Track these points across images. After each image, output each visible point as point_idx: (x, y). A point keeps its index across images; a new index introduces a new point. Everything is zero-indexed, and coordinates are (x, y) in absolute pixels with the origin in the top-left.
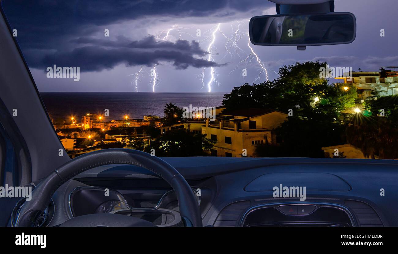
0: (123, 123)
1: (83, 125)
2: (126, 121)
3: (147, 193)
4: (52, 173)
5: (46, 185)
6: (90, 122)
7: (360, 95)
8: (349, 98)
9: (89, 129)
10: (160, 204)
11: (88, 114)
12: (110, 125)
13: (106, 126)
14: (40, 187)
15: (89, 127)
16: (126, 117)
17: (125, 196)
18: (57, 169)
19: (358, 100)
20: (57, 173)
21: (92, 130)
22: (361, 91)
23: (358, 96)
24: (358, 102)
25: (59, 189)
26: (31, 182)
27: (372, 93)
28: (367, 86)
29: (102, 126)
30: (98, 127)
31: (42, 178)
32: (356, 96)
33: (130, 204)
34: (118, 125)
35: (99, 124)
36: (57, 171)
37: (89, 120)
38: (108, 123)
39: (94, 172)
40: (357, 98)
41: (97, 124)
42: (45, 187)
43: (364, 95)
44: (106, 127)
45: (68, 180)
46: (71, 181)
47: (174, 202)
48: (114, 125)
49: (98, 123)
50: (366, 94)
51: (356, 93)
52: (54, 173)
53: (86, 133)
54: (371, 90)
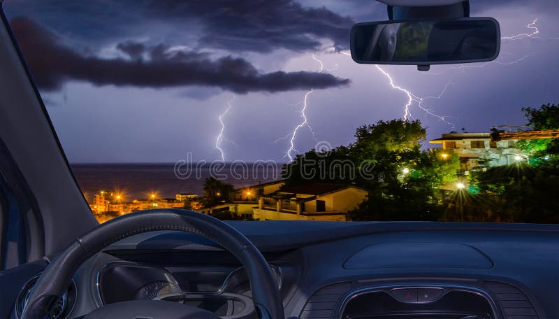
0: (148, 205)
1: (95, 207)
2: (152, 201)
3: (206, 272)
4: (73, 243)
5: (65, 260)
6: (105, 203)
7: (464, 165)
8: (449, 169)
9: (103, 213)
10: (224, 287)
11: (102, 192)
12: (131, 206)
13: (126, 208)
14: (57, 262)
15: (103, 210)
16: (153, 196)
17: (176, 276)
18: (81, 238)
19: (461, 171)
20: (79, 242)
21: (107, 213)
22: (464, 160)
23: (461, 166)
24: (461, 175)
25: (83, 266)
26: (44, 255)
27: (480, 162)
28: (472, 152)
29: (121, 208)
30: (115, 210)
31: (60, 250)
32: (458, 166)
33: (182, 286)
34: (142, 206)
35: (117, 206)
36: (81, 240)
37: (103, 200)
38: (128, 204)
39: (132, 242)
40: (459, 168)
41: (114, 206)
42: (63, 263)
43: (469, 165)
44: (126, 210)
45: (95, 253)
46: (100, 254)
47: (244, 284)
48: (136, 206)
49: (116, 203)
50: (472, 164)
51: (459, 162)
52: (76, 243)
53: (99, 217)
54: (478, 158)
